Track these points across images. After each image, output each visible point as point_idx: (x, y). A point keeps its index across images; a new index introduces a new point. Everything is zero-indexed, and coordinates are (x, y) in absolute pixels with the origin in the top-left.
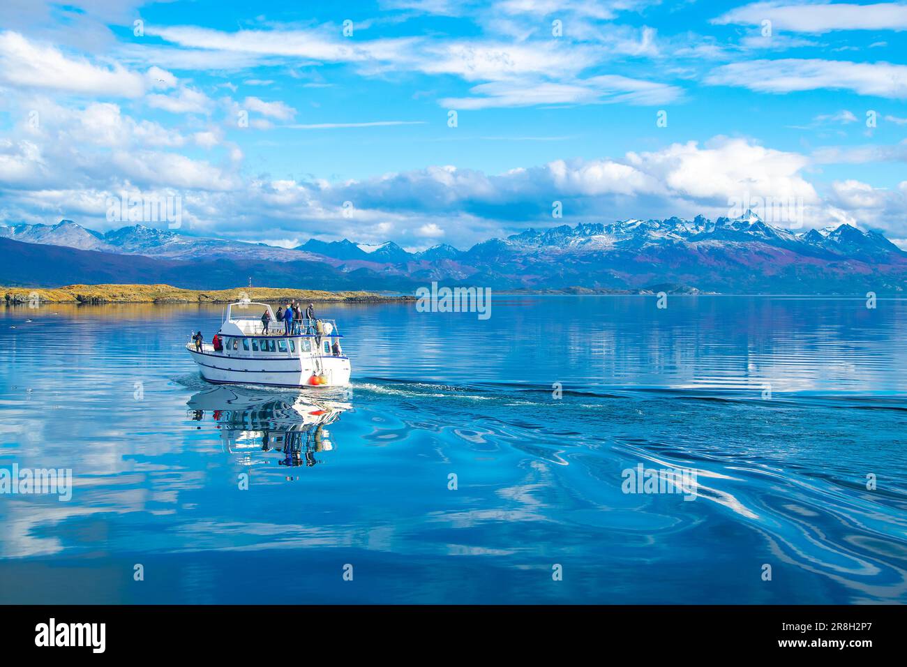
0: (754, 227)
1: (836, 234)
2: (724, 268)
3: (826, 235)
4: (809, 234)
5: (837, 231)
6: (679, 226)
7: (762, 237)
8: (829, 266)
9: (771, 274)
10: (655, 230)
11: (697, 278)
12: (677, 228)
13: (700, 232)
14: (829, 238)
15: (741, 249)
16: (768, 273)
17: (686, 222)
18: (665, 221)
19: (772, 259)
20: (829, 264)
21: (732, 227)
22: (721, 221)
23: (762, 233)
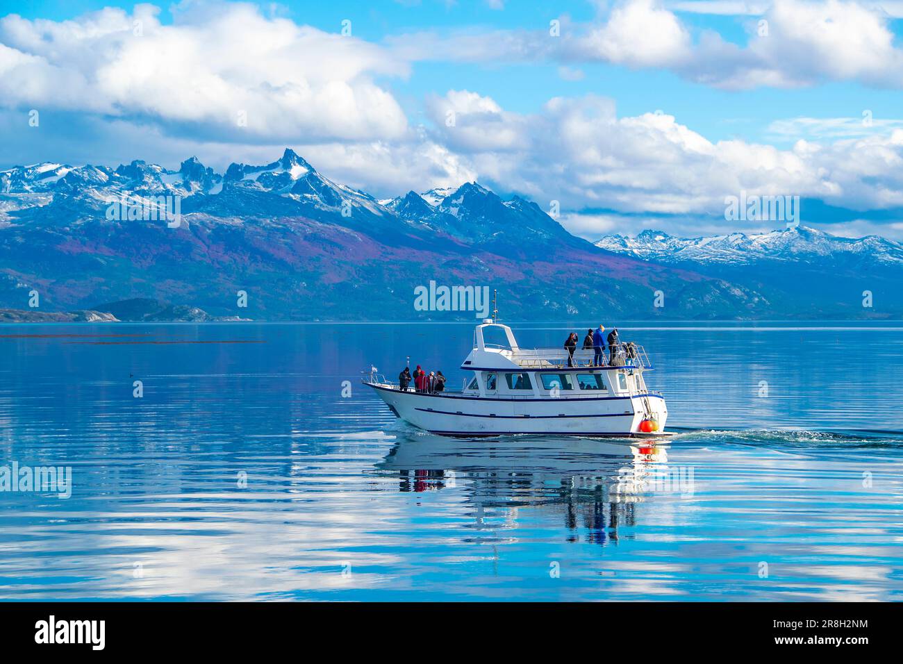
0: (301, 186)
1: (454, 201)
2: (244, 268)
3: (436, 205)
4: (404, 201)
5: (456, 196)
6: (149, 179)
7: (317, 207)
8: (445, 264)
9: (337, 280)
10: (100, 185)
11: (192, 288)
12: (145, 183)
13: (192, 193)
14: (441, 210)
15: (277, 230)
16: (332, 277)
17: (164, 171)
18: (121, 169)
19: (338, 250)
20: (444, 260)
21: (258, 184)
22: (236, 171)
23: (316, 197)
